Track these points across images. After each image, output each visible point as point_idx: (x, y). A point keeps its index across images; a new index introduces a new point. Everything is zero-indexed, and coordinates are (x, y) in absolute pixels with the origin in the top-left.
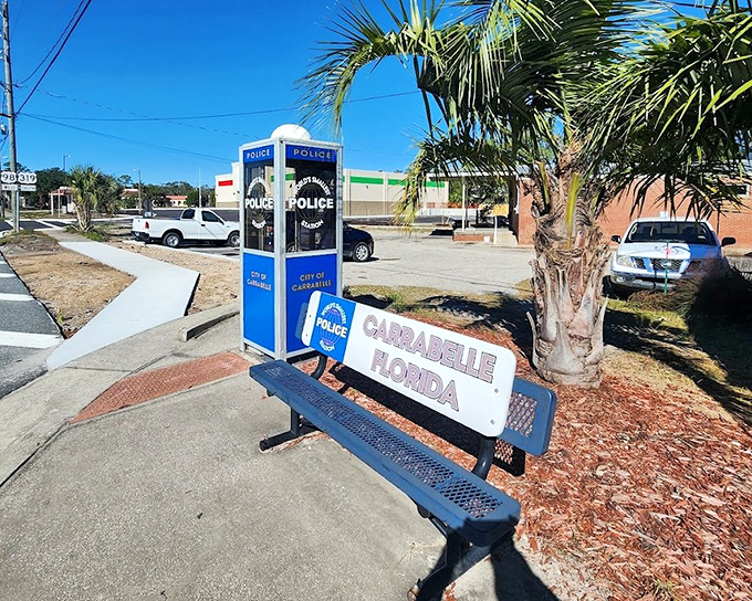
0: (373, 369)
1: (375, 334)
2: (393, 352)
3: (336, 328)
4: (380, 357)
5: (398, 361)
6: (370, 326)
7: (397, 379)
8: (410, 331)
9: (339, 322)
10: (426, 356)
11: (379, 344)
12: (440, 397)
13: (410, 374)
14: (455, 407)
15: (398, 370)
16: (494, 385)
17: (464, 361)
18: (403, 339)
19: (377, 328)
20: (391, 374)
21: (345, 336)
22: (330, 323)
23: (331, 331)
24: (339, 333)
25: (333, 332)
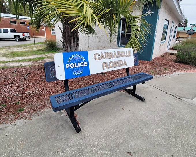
0: (104, 69)
1: (100, 58)
2: (108, 61)
3: (80, 64)
4: (104, 64)
5: (111, 62)
6: (97, 56)
7: (112, 67)
8: (111, 53)
9: (80, 61)
10: (117, 57)
11: (103, 61)
12: (123, 65)
13: (115, 64)
14: (127, 65)
15: (111, 65)
16: (132, 56)
17: (125, 54)
18: (110, 56)
19: (100, 56)
20: (110, 67)
21: (87, 65)
22: (75, 64)
23: (78, 66)
24: (83, 65)
25: (79, 66)
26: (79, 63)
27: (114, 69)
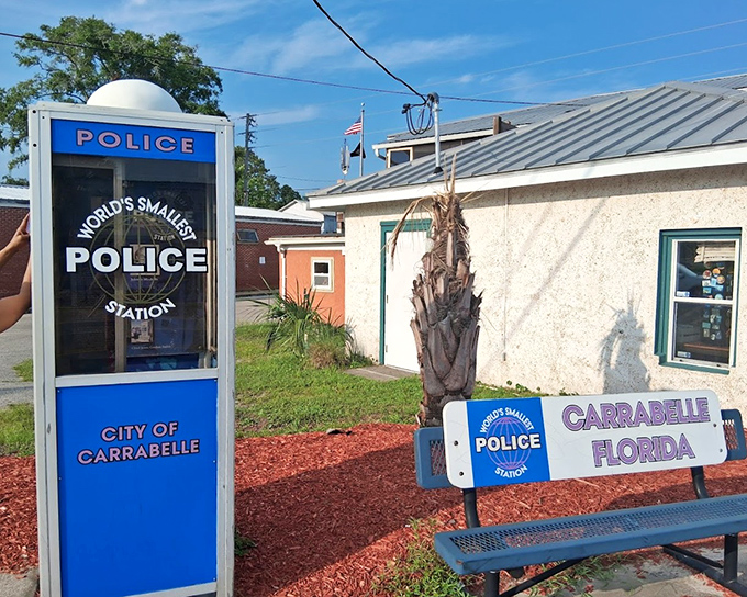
0: (598, 464)
1: (584, 425)
2: (615, 435)
3: (517, 442)
4: (601, 448)
5: (625, 442)
6: (574, 418)
7: (630, 461)
8: (625, 405)
9: (519, 430)
10: (651, 423)
11: (596, 434)
12: (678, 454)
13: (643, 449)
14: (692, 456)
15: (628, 451)
16: (712, 422)
17: (685, 414)
18: (621, 417)
19: (584, 417)
20: (622, 458)
21: (539, 446)
22: (503, 438)
23: (510, 448)
24: (527, 445)
25: (515, 448)
26: (513, 437)
27: (638, 467)
